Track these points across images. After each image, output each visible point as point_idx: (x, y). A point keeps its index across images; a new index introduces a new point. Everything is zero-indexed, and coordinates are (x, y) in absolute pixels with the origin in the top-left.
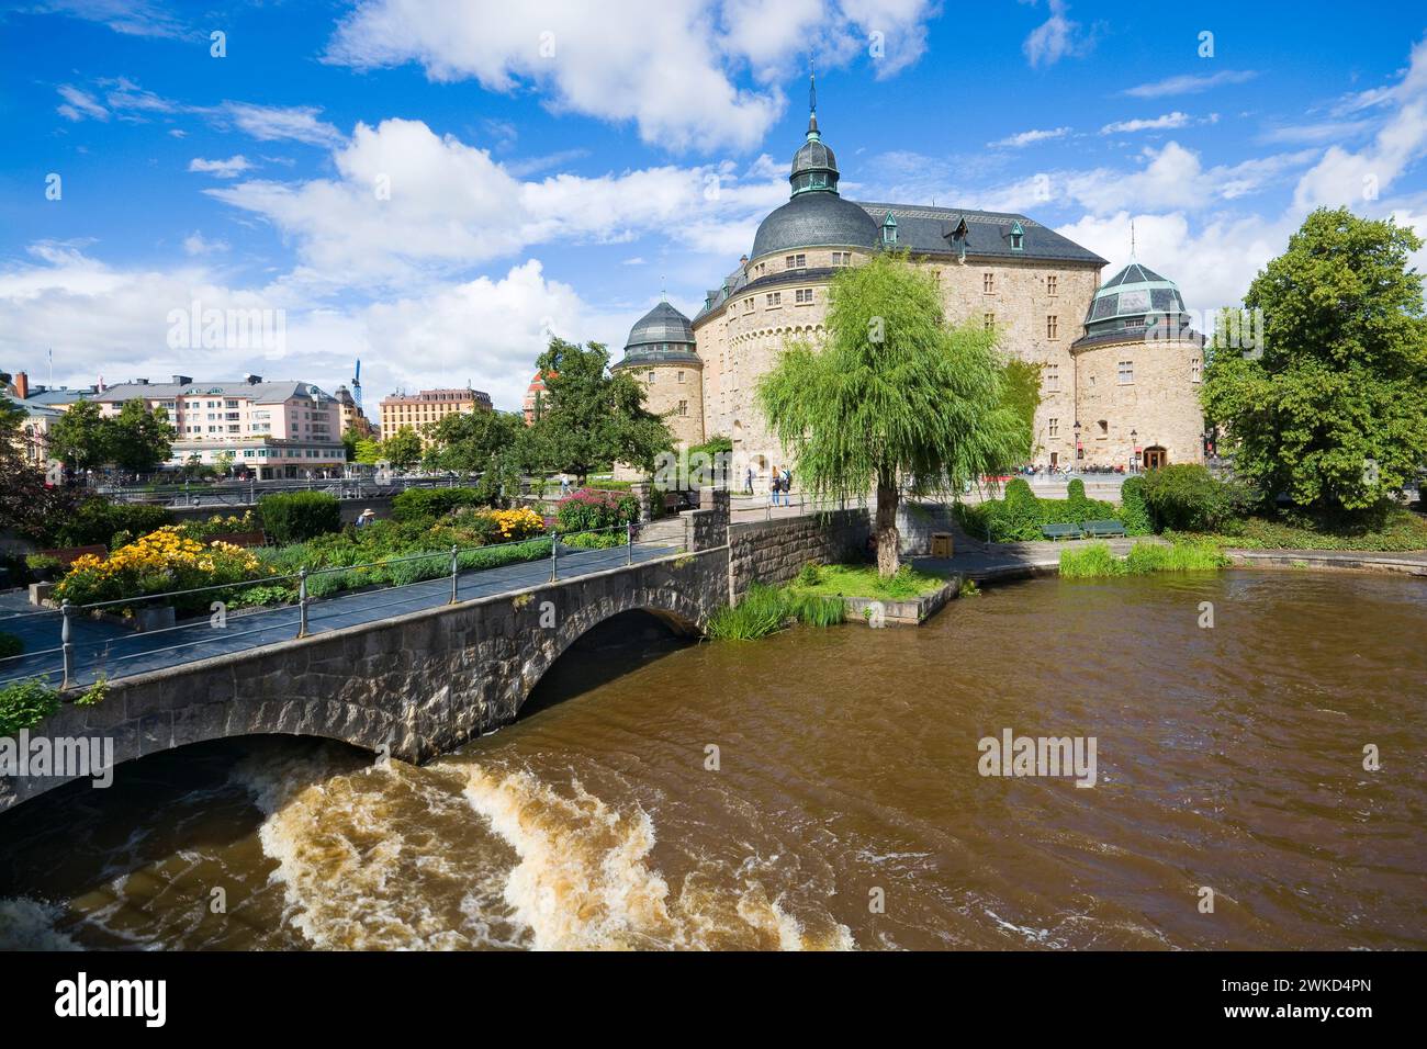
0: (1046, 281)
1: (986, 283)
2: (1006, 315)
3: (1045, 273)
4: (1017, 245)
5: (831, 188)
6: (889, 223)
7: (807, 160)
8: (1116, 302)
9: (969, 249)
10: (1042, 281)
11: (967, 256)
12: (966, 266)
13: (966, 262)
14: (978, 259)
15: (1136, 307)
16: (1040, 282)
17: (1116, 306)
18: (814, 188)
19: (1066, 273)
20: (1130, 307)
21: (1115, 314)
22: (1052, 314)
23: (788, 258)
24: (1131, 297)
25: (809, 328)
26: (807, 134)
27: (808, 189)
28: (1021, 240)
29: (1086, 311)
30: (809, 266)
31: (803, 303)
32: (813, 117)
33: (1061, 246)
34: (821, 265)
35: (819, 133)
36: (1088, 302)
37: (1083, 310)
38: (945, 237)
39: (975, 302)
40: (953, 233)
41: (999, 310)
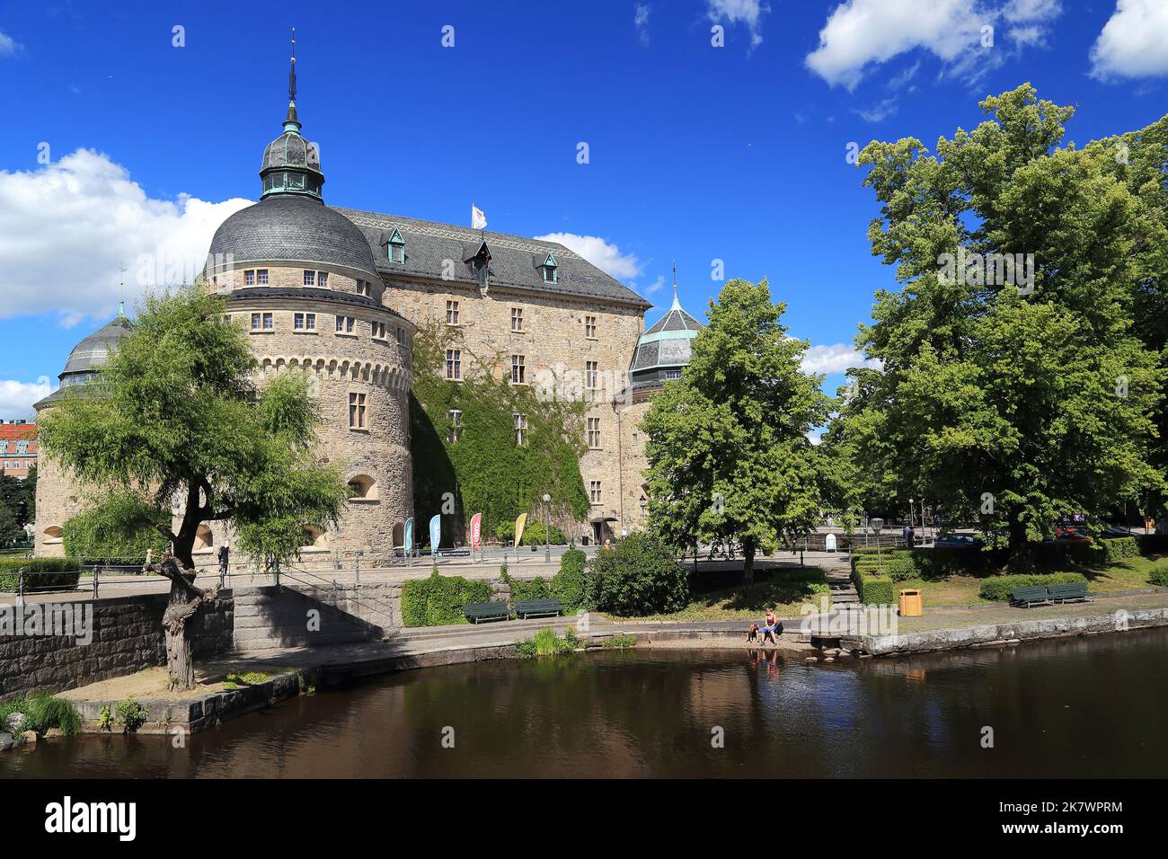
0: (583, 321)
1: (514, 319)
2: (538, 358)
3: (582, 314)
4: (550, 278)
5: (311, 193)
6: (396, 240)
7: (281, 156)
8: (657, 350)
9: (492, 278)
10: (580, 321)
11: (490, 286)
12: (489, 299)
13: (489, 293)
14: (503, 290)
15: (676, 356)
16: (576, 322)
17: (657, 354)
18: (290, 189)
19: (606, 316)
20: (671, 356)
21: (656, 363)
22: (592, 360)
23: (246, 273)
24: (671, 345)
25: (267, 361)
26: (284, 125)
27: (281, 189)
28: (555, 272)
29: (630, 358)
30: (272, 284)
31: (261, 330)
32: (292, 105)
33: (602, 283)
34: (289, 284)
35: (300, 126)
36: (631, 349)
37: (625, 357)
38: (466, 262)
39: (501, 340)
40: (474, 258)
41: (530, 353)
